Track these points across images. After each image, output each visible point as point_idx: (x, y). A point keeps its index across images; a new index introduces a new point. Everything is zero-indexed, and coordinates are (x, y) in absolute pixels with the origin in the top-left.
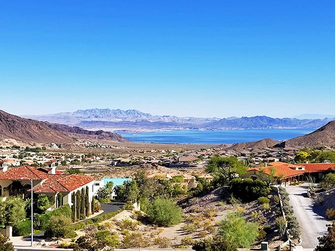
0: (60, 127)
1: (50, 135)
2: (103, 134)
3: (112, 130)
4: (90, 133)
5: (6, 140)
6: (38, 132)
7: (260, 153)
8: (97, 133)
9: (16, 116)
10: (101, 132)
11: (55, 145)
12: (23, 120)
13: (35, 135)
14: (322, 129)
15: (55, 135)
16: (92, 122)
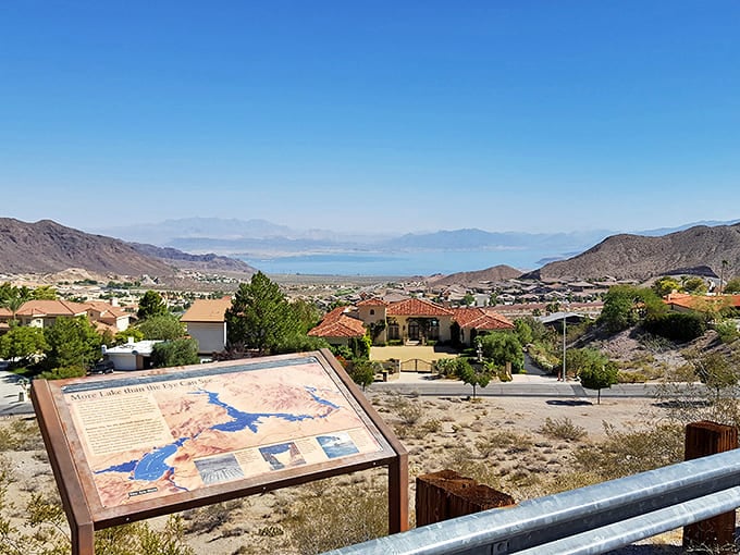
0: (142, 249)
1: (134, 262)
2: (215, 259)
3: (227, 253)
4: (194, 258)
5: (70, 270)
6: (113, 256)
7: (506, 289)
8: (207, 258)
9: (75, 230)
10: (213, 256)
11: (148, 278)
12: (89, 237)
13: (110, 261)
14: (596, 249)
15: (143, 262)
16: (191, 240)
